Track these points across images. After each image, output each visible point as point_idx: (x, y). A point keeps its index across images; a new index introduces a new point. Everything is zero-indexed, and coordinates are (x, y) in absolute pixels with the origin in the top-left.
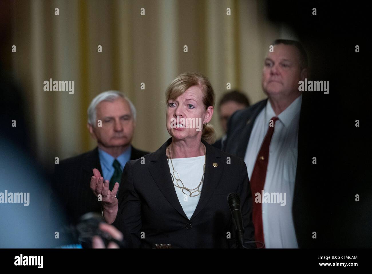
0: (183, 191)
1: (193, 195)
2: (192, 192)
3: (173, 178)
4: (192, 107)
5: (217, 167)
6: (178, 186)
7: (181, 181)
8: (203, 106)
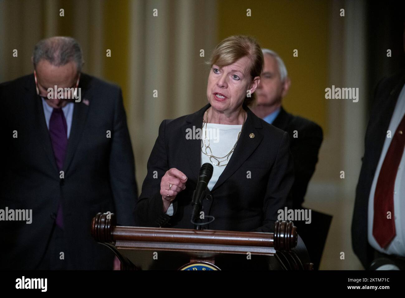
0: (210, 160)
1: (221, 164)
2: (220, 160)
3: (203, 144)
4: (237, 78)
5: (254, 138)
6: (206, 154)
7: (210, 149)
8: (249, 77)
